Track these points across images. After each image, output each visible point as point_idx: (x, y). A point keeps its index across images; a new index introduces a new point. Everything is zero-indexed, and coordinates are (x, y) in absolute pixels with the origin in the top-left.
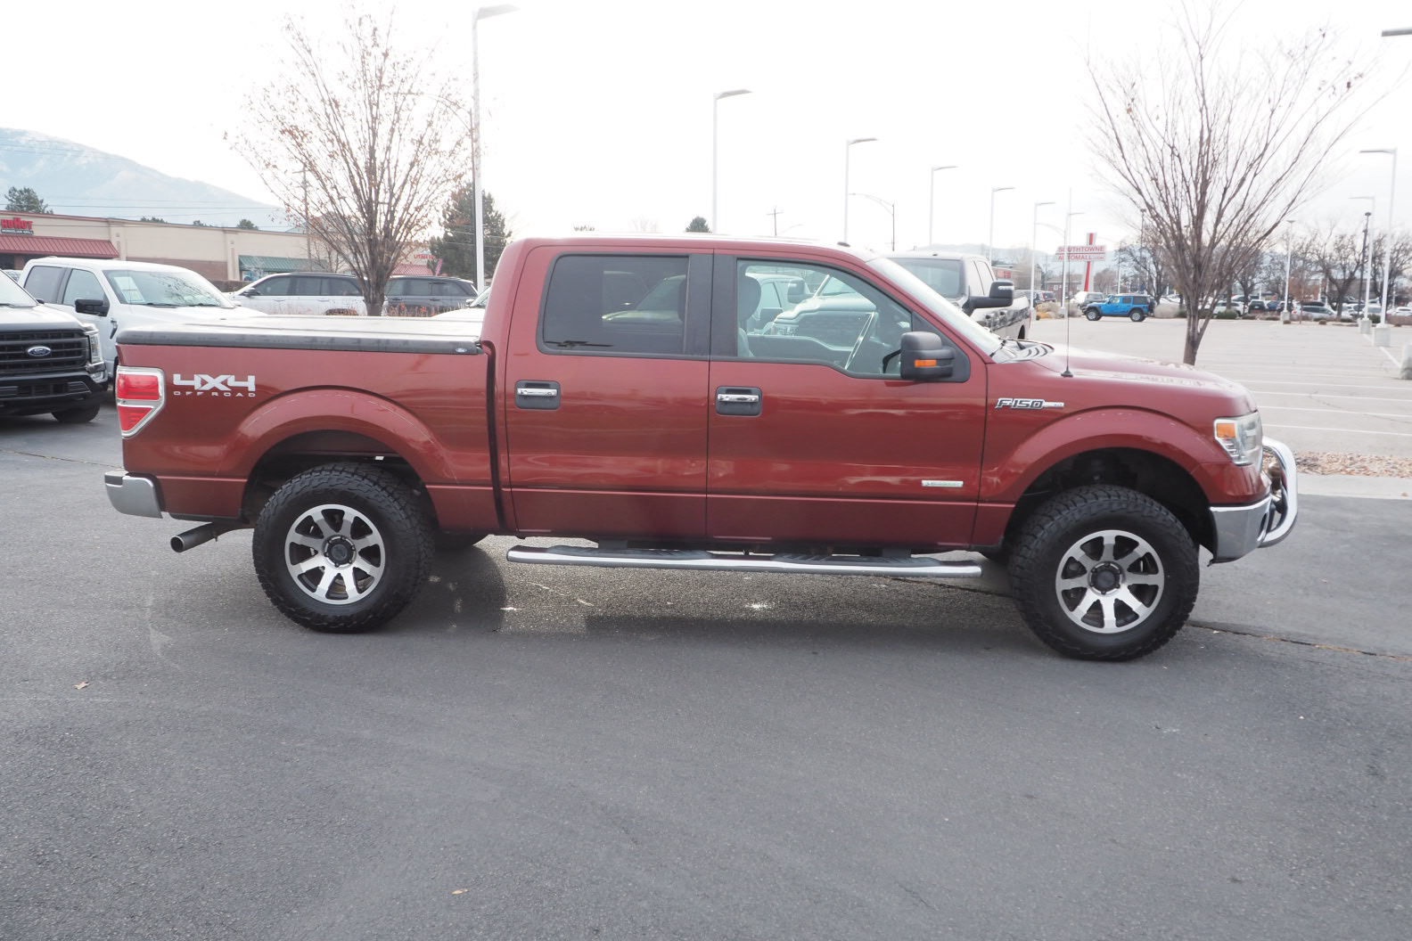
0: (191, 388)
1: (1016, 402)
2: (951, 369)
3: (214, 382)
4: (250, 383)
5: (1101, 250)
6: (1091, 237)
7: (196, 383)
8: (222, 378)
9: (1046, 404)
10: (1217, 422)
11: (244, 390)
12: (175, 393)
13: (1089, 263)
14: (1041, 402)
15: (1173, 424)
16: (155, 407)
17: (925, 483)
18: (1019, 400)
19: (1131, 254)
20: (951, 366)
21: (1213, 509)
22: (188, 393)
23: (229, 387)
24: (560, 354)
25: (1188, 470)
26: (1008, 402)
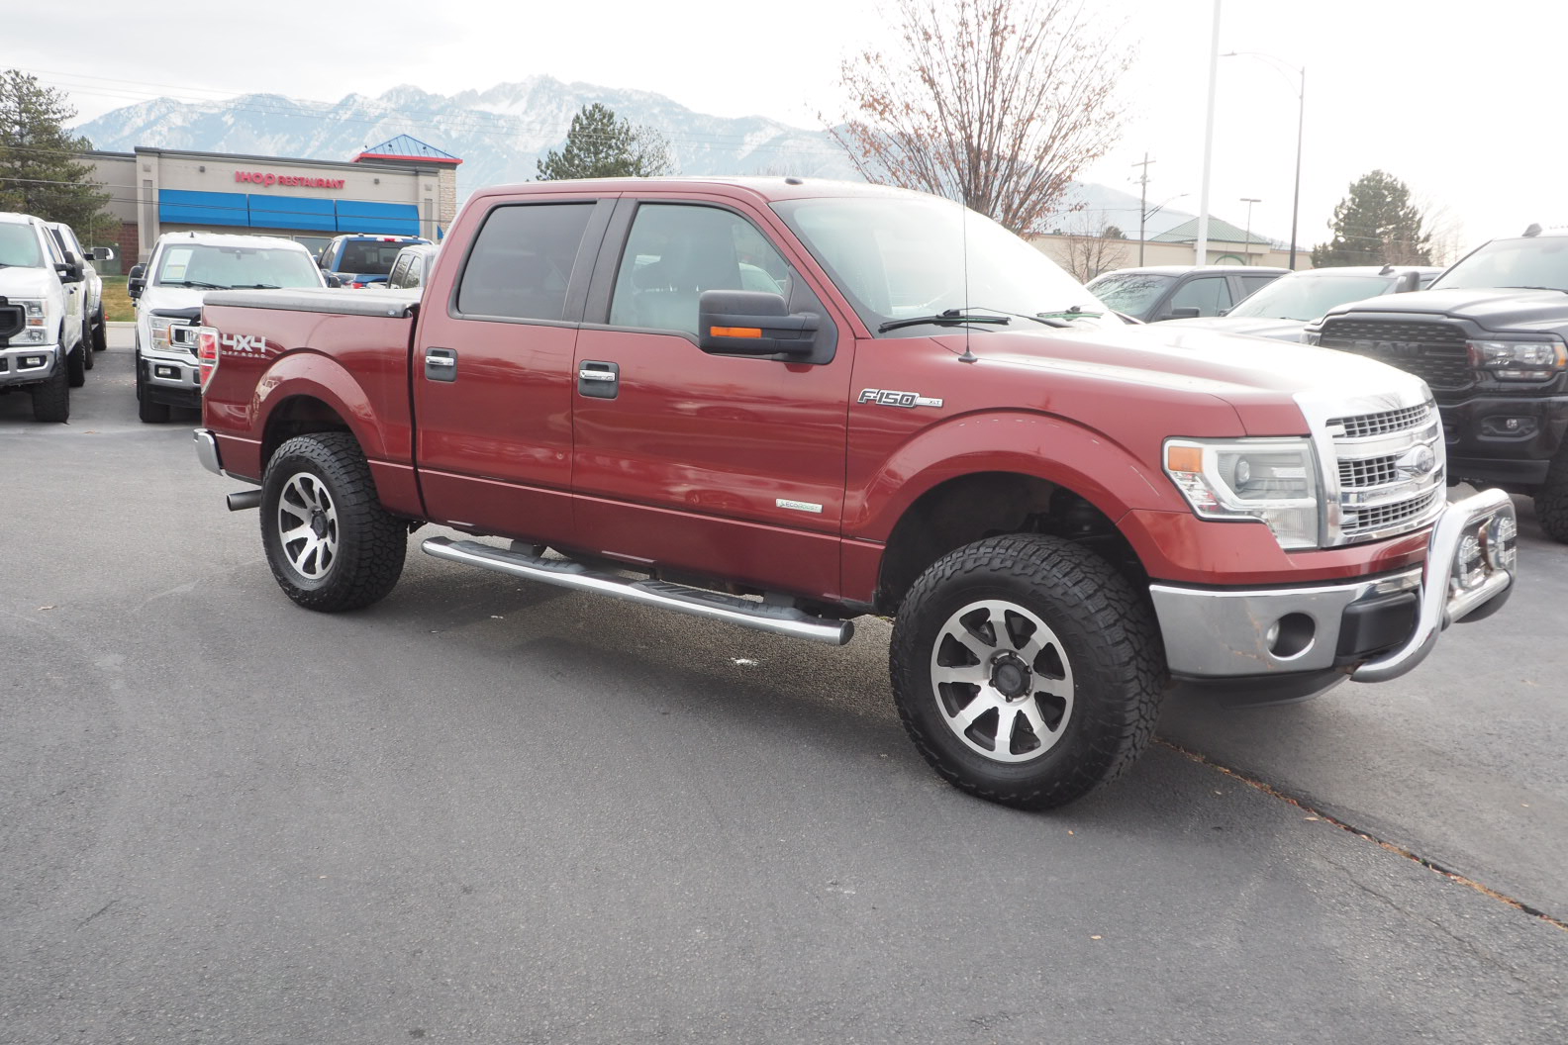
1: (882, 394)
2: (811, 344)
9: (920, 401)
10: (1170, 443)
14: (913, 397)
15: (1096, 441)
17: (780, 502)
18: (886, 392)
20: (812, 340)
21: (1153, 588)
25: (1113, 519)
26: (872, 394)
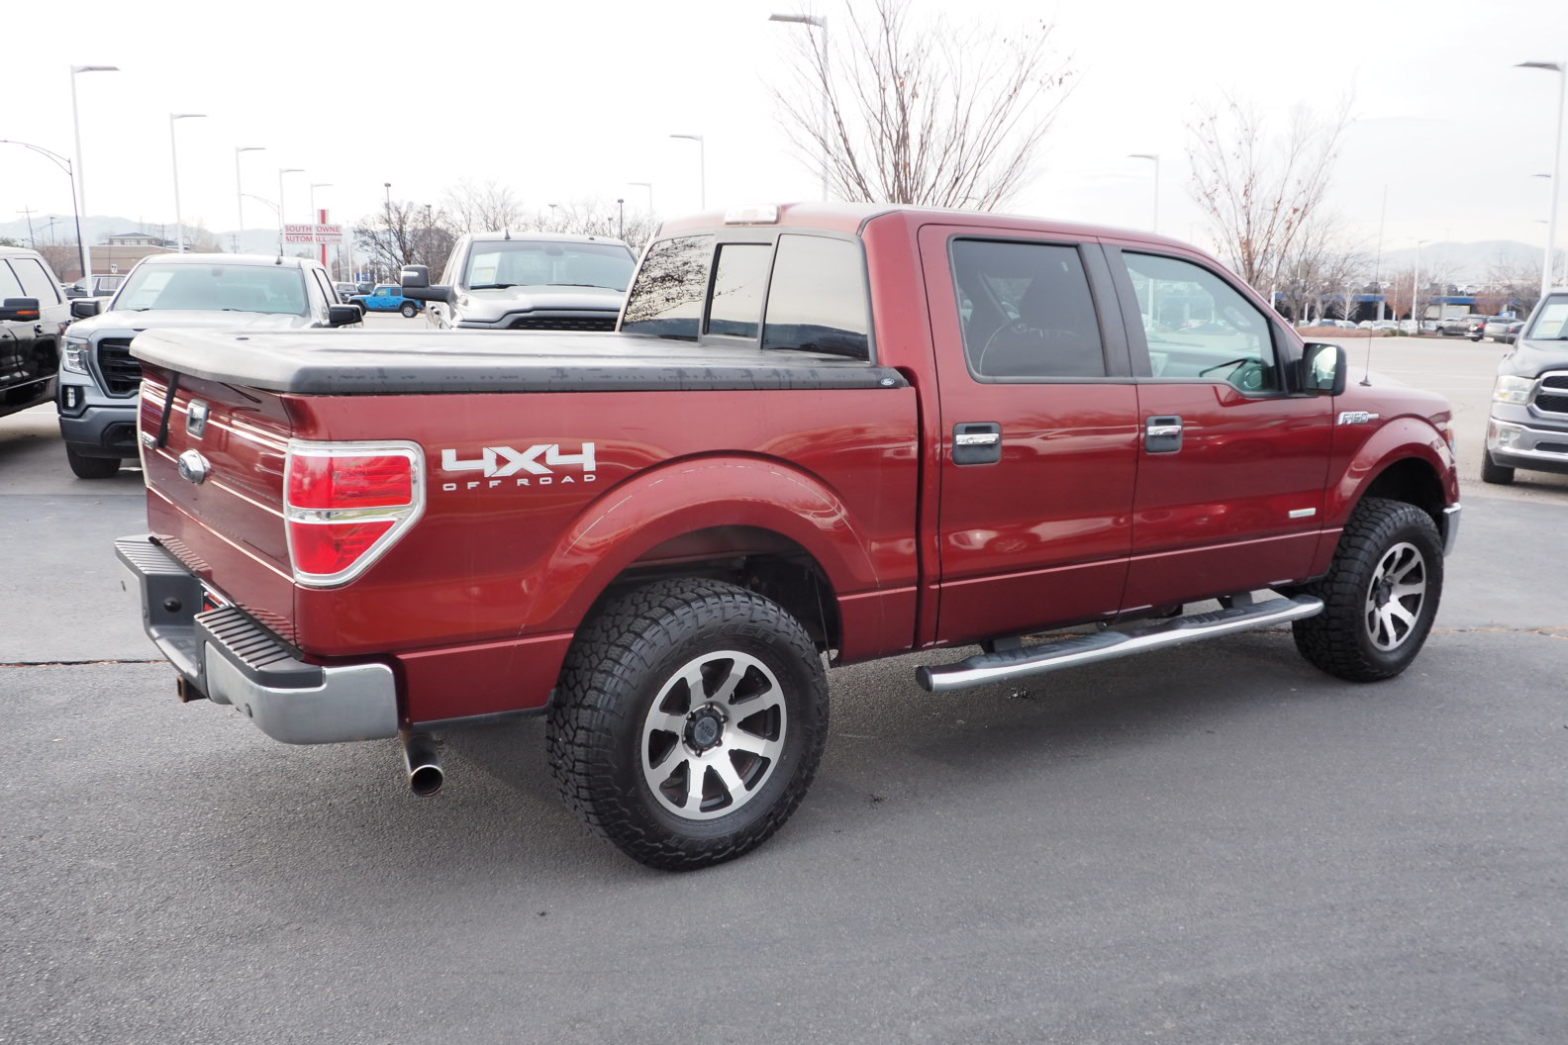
0: (478, 475)
3: (522, 462)
4: (587, 460)
5: (336, 230)
6: (323, 214)
7: (487, 465)
8: (536, 450)
11: (578, 472)
12: (445, 487)
13: (323, 246)
16: (403, 519)
19: (374, 237)
22: (471, 485)
23: (549, 467)
24: (995, 383)
